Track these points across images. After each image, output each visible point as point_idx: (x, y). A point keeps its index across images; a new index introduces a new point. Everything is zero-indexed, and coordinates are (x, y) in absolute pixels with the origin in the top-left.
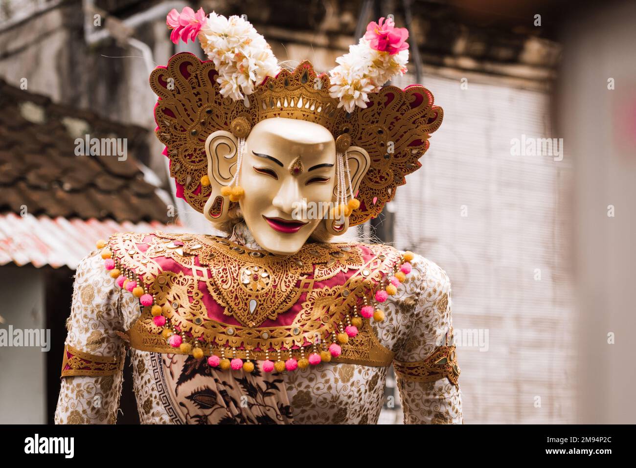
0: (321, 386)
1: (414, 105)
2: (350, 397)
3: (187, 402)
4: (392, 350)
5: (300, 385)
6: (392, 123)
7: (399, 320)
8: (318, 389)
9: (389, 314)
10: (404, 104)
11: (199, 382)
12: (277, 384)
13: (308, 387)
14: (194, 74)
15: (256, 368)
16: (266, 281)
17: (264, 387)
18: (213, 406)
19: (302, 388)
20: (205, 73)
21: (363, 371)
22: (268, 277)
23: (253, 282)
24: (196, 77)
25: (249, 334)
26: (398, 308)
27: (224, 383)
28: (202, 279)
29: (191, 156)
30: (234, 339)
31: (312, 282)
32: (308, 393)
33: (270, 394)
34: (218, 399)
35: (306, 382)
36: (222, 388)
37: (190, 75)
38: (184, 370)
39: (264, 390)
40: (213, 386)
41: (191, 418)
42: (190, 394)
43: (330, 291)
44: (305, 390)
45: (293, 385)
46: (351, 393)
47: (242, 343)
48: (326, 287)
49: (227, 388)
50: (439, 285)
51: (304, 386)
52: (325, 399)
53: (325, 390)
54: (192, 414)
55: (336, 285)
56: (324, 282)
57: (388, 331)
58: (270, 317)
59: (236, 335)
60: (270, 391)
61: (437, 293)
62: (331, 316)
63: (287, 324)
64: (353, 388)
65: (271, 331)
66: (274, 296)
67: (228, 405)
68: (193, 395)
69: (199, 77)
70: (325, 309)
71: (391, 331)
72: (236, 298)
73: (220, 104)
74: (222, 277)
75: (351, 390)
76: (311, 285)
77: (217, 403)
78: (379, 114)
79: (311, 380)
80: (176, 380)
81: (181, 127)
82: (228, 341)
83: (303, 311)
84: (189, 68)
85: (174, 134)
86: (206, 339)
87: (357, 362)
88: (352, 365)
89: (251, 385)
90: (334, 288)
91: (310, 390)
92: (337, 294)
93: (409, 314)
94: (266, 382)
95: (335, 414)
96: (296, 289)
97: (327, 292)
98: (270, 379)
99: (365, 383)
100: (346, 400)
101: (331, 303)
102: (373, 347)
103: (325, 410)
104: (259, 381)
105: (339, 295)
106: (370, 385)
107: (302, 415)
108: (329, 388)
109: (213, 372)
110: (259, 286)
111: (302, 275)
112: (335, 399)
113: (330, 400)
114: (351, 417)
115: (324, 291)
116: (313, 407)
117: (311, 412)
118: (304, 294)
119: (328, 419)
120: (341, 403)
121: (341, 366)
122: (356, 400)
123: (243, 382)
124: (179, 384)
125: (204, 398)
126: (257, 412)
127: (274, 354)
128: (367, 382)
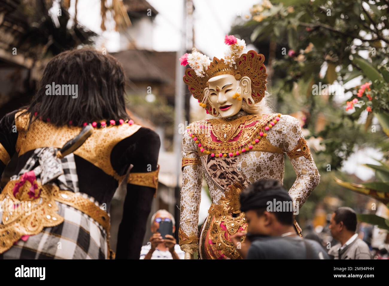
0: (249, 159)
2: (260, 162)
3: (210, 170)
4: (279, 147)
5: (243, 160)
6: (251, 65)
7: (278, 136)
8: (248, 160)
9: (274, 135)
10: (250, 58)
11: (212, 162)
12: (235, 160)
13: (245, 160)
15: (228, 156)
16: (229, 128)
17: (231, 161)
18: (217, 169)
21: (265, 154)
22: (230, 126)
23: (225, 128)
25: (225, 145)
26: (277, 132)
27: (219, 162)
28: (211, 129)
30: (221, 147)
31: (244, 126)
32: (245, 162)
33: (233, 164)
34: (218, 167)
35: (244, 158)
36: (218, 163)
40: (216, 163)
41: (212, 175)
43: (250, 128)
45: (241, 160)
46: (261, 161)
47: (223, 148)
48: (248, 127)
49: (220, 163)
50: (291, 123)
51: (244, 160)
53: (250, 161)
54: (212, 174)
55: (251, 126)
56: (248, 126)
57: (274, 140)
58: (231, 139)
59: (221, 146)
60: (233, 162)
61: (291, 127)
62: (250, 136)
63: (237, 140)
64: (261, 159)
65: (232, 143)
66: (232, 132)
67: (221, 169)
68: (211, 167)
70: (248, 134)
71: (276, 140)
72: (220, 134)
73: (203, 80)
74: (216, 128)
75: (260, 160)
76: (244, 127)
77: (218, 169)
79: (246, 158)
81: (198, 92)
82: (219, 148)
83: (241, 136)
85: (197, 95)
86: (212, 148)
88: (260, 152)
89: (228, 161)
90: (251, 127)
91: (246, 161)
92: (252, 129)
94: (232, 160)
95: (256, 169)
96: (239, 129)
97: (249, 129)
98: (233, 159)
99: (267, 158)
100: (259, 163)
101: (250, 132)
102: (268, 146)
103: (253, 167)
104: (229, 160)
105: (253, 129)
106: (269, 159)
107: (246, 170)
108: (252, 160)
109: (215, 158)
110: (227, 129)
111: (241, 124)
112: (254, 163)
113: (252, 163)
114: (264, 170)
115: (247, 128)
116: (248, 166)
117: (248, 169)
118: (241, 130)
119: (254, 170)
120: (257, 164)
121: (255, 152)
122: (263, 164)
123: (225, 161)
124: (207, 164)
125: (214, 167)
126: (231, 170)
127: (233, 150)
128: (268, 158)
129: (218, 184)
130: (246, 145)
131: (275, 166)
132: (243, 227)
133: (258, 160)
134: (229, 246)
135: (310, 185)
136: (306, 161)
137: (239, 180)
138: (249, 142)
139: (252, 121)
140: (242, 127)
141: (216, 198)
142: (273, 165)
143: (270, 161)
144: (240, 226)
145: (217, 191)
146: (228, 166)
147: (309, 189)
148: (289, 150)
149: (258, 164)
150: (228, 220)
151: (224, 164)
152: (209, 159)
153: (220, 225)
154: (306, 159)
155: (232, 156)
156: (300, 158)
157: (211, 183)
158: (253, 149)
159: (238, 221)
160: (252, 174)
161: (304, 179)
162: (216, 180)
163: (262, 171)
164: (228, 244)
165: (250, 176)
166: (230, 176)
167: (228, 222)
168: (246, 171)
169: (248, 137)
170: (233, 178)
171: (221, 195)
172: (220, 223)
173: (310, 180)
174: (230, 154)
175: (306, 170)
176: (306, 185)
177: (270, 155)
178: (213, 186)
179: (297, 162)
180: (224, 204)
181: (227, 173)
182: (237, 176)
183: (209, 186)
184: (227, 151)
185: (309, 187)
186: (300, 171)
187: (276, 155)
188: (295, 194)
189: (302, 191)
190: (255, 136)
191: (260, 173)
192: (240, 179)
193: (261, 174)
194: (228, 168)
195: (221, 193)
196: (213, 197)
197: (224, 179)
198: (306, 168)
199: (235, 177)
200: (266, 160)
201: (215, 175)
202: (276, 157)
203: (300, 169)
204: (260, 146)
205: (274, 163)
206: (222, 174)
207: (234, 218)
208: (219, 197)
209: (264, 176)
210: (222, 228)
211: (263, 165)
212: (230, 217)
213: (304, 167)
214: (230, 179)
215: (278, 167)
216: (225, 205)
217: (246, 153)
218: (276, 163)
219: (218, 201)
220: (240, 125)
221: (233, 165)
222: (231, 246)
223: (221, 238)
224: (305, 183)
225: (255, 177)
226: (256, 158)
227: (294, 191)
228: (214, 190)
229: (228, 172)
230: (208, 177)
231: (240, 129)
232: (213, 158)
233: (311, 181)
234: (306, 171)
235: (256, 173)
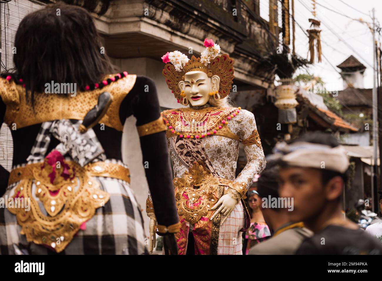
1: (225, 59)
2: (221, 145)
3: (178, 148)
4: (237, 135)
5: (207, 142)
6: (222, 66)
7: (237, 126)
8: (211, 142)
9: (234, 124)
10: (222, 60)
11: (181, 142)
12: (200, 142)
13: (209, 142)
15: (195, 138)
16: (197, 115)
17: (197, 142)
21: (225, 139)
22: (198, 113)
23: (194, 115)
24: (172, 69)
25: (193, 128)
26: (236, 122)
27: (187, 142)
28: (181, 115)
29: (178, 91)
31: (210, 114)
32: (209, 144)
33: (198, 144)
34: (185, 146)
35: (208, 141)
36: (186, 143)
37: (170, 69)
38: (177, 140)
40: (183, 143)
41: (179, 152)
43: (215, 117)
45: (205, 142)
47: (191, 131)
48: (214, 116)
49: (187, 143)
50: (249, 116)
51: (208, 142)
52: (213, 145)
53: (213, 143)
55: (216, 115)
56: (213, 114)
57: (234, 129)
58: (198, 124)
61: (248, 119)
62: (215, 123)
63: (203, 126)
64: (222, 143)
65: (199, 128)
66: (199, 118)
67: (188, 148)
68: (179, 146)
71: (235, 129)
72: (189, 119)
73: (179, 74)
74: (186, 114)
76: (210, 115)
77: (185, 148)
79: (209, 140)
80: (175, 143)
82: (187, 131)
84: (169, 67)
85: (172, 86)
86: (181, 130)
87: (223, 136)
89: (194, 142)
90: (216, 116)
91: (209, 143)
93: (240, 124)
94: (198, 141)
95: (217, 150)
96: (205, 116)
98: (199, 140)
99: (226, 142)
100: (220, 146)
101: (215, 119)
102: (229, 132)
103: (214, 149)
104: (196, 141)
105: (217, 118)
106: (228, 143)
107: (208, 151)
108: (215, 142)
109: (184, 139)
110: (195, 116)
111: (207, 113)
112: (216, 145)
113: (215, 145)
114: (223, 152)
115: (213, 116)
116: (211, 148)
117: (210, 150)
118: (208, 118)
119: (215, 152)
120: (218, 147)
121: (218, 136)
122: (223, 147)
123: (192, 141)
124: (176, 143)
125: (181, 146)
126: (196, 150)
127: (199, 134)
128: (227, 142)
129: (183, 161)
130: (211, 130)
131: (232, 150)
132: (202, 198)
133: (219, 143)
134: (189, 212)
135: (259, 168)
137: (201, 159)
138: (213, 128)
139: (217, 111)
140: (208, 115)
141: (180, 172)
142: (230, 149)
143: (229, 145)
144: (200, 197)
145: (181, 167)
146: (194, 146)
147: (258, 171)
148: (244, 138)
149: (219, 147)
150: (190, 191)
151: (190, 145)
152: (178, 139)
154: (257, 147)
155: (198, 138)
156: (253, 146)
157: (177, 160)
158: (216, 133)
159: (199, 192)
160: (213, 155)
161: (254, 163)
162: (183, 157)
163: (222, 153)
164: (188, 211)
165: (211, 157)
166: (195, 155)
167: (190, 193)
168: (209, 152)
169: (213, 123)
170: (197, 156)
171: (185, 171)
172: (182, 193)
173: (259, 164)
174: (196, 136)
175: (257, 156)
176: (256, 168)
177: (229, 140)
178: (178, 162)
179: (250, 149)
180: (187, 178)
181: (192, 152)
182: (201, 156)
183: (175, 162)
184: (194, 134)
185: (258, 170)
186: (252, 156)
187: (234, 141)
188: (247, 174)
189: (253, 172)
190: (218, 123)
192: (203, 158)
193: (221, 155)
194: (194, 148)
195: (185, 168)
196: (177, 172)
197: (190, 157)
198: (257, 155)
199: (199, 155)
200: (226, 144)
201: (182, 153)
202: (234, 143)
203: (252, 155)
204: (222, 132)
205: (232, 147)
206: (188, 152)
207: (195, 190)
208: (183, 171)
209: (222, 157)
210: (184, 198)
212: (192, 189)
213: (255, 154)
214: (194, 157)
215: (234, 151)
217: (210, 137)
219: (181, 175)
221: (198, 146)
222: (191, 212)
223: (183, 205)
224: (255, 167)
225: (215, 157)
226: (218, 141)
227: (246, 172)
228: (179, 166)
229: (193, 151)
230: (174, 155)
231: (206, 117)
232: (181, 139)
233: (260, 165)
234: (257, 157)
235: (217, 154)
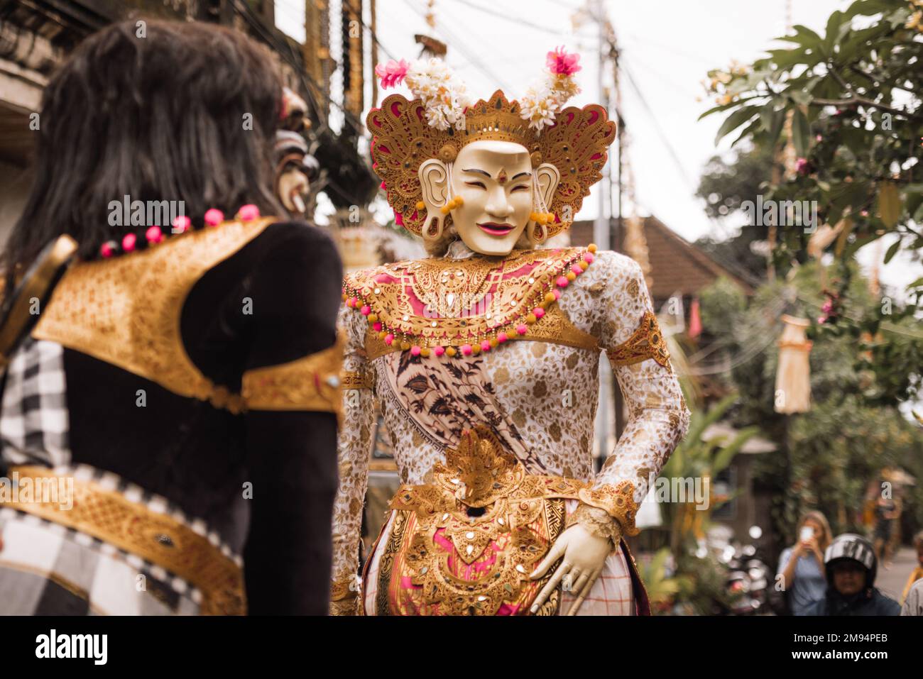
0: (516, 361)
1: (591, 121)
2: (545, 371)
3: (407, 391)
4: (591, 334)
5: (498, 363)
6: (575, 140)
7: (589, 304)
8: (513, 364)
9: (579, 299)
10: (583, 121)
11: (413, 370)
12: (478, 364)
13: (504, 364)
14: (404, 112)
15: (458, 353)
16: (461, 278)
17: (466, 368)
18: (426, 389)
19: (500, 366)
20: (413, 110)
21: (557, 349)
22: (463, 275)
23: (450, 281)
24: (406, 115)
25: (450, 324)
26: (587, 293)
27: (433, 369)
28: (408, 285)
29: (406, 186)
30: (438, 330)
31: (501, 275)
32: (505, 370)
33: (472, 374)
34: (429, 382)
35: (502, 360)
36: (431, 372)
37: (400, 113)
38: (401, 364)
39: (467, 371)
40: (423, 372)
41: (411, 404)
42: (406, 383)
43: (517, 281)
44: (503, 367)
45: (492, 364)
46: (546, 367)
47: (445, 332)
48: (513, 278)
49: (436, 373)
50: (625, 271)
51: (501, 363)
52: (521, 373)
53: (520, 365)
54: (411, 401)
55: (521, 275)
56: (511, 274)
57: (580, 315)
59: (440, 327)
60: (472, 370)
61: (624, 279)
62: (519, 300)
64: (547, 363)
65: (469, 320)
66: (468, 290)
67: (438, 388)
68: (409, 382)
69: (408, 114)
70: (513, 296)
71: (584, 314)
73: (428, 136)
74: (424, 280)
75: (545, 365)
76: (500, 278)
77: (428, 387)
78: (563, 132)
79: (506, 357)
80: (396, 374)
81: (396, 161)
82: (433, 333)
83: (494, 300)
84: (399, 107)
85: (390, 168)
86: (413, 332)
87: (550, 341)
88: (545, 343)
89: (456, 368)
90: (520, 278)
91: (507, 366)
92: (523, 282)
93: (600, 299)
94: (469, 364)
95: (534, 388)
96: (486, 282)
97: (514, 282)
98: (472, 360)
99: (561, 359)
100: (541, 373)
101: (518, 290)
102: (565, 328)
103: (525, 383)
104: (462, 364)
105: (526, 283)
106: (567, 362)
107: (505, 392)
108: (523, 363)
109: (423, 360)
110: (455, 283)
111: (492, 270)
112: (530, 373)
113: (525, 373)
114: (553, 391)
115: (511, 281)
116: (512, 381)
117: (512, 388)
118: (495, 286)
119: (528, 393)
120: (537, 376)
121: (532, 343)
122: (552, 374)
123: (449, 366)
124: (398, 376)
125: (418, 384)
126: (464, 391)
127: (473, 339)
128: (563, 359)
129: (427, 429)
130: (508, 323)
131: (581, 384)
132: (497, 543)
133: (539, 363)
134: (461, 592)
135: (669, 435)
136: (660, 372)
137: (485, 419)
138: (516, 317)
139: (521, 263)
140: (496, 278)
141: (419, 467)
142: (575, 381)
143: (569, 368)
144: (491, 540)
145: (422, 449)
146: (458, 381)
147: (667, 445)
148: (615, 342)
149: (540, 376)
150: (456, 523)
151: (446, 376)
152: (405, 361)
153: (434, 537)
154: (658, 367)
155: (468, 353)
156: (645, 364)
157: (405, 429)
158: (527, 334)
159: (485, 525)
160: (520, 403)
161: (654, 419)
162: (424, 418)
163: (549, 394)
164: (458, 588)
165: (515, 409)
166: (462, 407)
167: (457, 529)
168: (506, 395)
169: (514, 303)
170: (470, 412)
171: (435, 460)
172: (432, 531)
173: (669, 422)
174: (462, 349)
175: (660, 396)
176: (660, 436)
177: (568, 352)
178: (411, 435)
179: (637, 375)
180: (444, 482)
181: (453, 400)
182: (482, 408)
183: (398, 436)
184: (456, 340)
185: (667, 441)
186: (643, 399)
187: (582, 354)
188: (634, 458)
189: (652, 450)
190: (530, 301)
191: (543, 401)
192: (490, 415)
193: (546, 403)
194: (458, 386)
195: (435, 452)
196: (408, 466)
197: (446, 415)
198: (659, 392)
199: (475, 408)
200: (560, 365)
201: (420, 405)
202: (583, 360)
203: (642, 393)
204: (545, 327)
205: (577, 374)
206: (440, 402)
207: (472, 519)
208: (428, 463)
209: (551, 408)
210: (439, 546)
211: (551, 377)
212: (462, 516)
213: (654, 389)
214: (462, 415)
215: (586, 385)
216: (447, 484)
217: (507, 346)
218: (583, 376)
219: (423, 475)
220: (491, 273)
221: (471, 378)
222: (466, 593)
223: (439, 572)
224: (658, 431)
225: (528, 410)
226: (533, 359)
227: (630, 449)
228: (412, 447)
229: (455, 396)
230: (396, 412)
231: (490, 283)
232: (417, 359)
233: (671, 424)
234: (659, 398)
235: (532, 400)
